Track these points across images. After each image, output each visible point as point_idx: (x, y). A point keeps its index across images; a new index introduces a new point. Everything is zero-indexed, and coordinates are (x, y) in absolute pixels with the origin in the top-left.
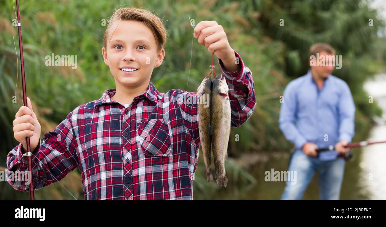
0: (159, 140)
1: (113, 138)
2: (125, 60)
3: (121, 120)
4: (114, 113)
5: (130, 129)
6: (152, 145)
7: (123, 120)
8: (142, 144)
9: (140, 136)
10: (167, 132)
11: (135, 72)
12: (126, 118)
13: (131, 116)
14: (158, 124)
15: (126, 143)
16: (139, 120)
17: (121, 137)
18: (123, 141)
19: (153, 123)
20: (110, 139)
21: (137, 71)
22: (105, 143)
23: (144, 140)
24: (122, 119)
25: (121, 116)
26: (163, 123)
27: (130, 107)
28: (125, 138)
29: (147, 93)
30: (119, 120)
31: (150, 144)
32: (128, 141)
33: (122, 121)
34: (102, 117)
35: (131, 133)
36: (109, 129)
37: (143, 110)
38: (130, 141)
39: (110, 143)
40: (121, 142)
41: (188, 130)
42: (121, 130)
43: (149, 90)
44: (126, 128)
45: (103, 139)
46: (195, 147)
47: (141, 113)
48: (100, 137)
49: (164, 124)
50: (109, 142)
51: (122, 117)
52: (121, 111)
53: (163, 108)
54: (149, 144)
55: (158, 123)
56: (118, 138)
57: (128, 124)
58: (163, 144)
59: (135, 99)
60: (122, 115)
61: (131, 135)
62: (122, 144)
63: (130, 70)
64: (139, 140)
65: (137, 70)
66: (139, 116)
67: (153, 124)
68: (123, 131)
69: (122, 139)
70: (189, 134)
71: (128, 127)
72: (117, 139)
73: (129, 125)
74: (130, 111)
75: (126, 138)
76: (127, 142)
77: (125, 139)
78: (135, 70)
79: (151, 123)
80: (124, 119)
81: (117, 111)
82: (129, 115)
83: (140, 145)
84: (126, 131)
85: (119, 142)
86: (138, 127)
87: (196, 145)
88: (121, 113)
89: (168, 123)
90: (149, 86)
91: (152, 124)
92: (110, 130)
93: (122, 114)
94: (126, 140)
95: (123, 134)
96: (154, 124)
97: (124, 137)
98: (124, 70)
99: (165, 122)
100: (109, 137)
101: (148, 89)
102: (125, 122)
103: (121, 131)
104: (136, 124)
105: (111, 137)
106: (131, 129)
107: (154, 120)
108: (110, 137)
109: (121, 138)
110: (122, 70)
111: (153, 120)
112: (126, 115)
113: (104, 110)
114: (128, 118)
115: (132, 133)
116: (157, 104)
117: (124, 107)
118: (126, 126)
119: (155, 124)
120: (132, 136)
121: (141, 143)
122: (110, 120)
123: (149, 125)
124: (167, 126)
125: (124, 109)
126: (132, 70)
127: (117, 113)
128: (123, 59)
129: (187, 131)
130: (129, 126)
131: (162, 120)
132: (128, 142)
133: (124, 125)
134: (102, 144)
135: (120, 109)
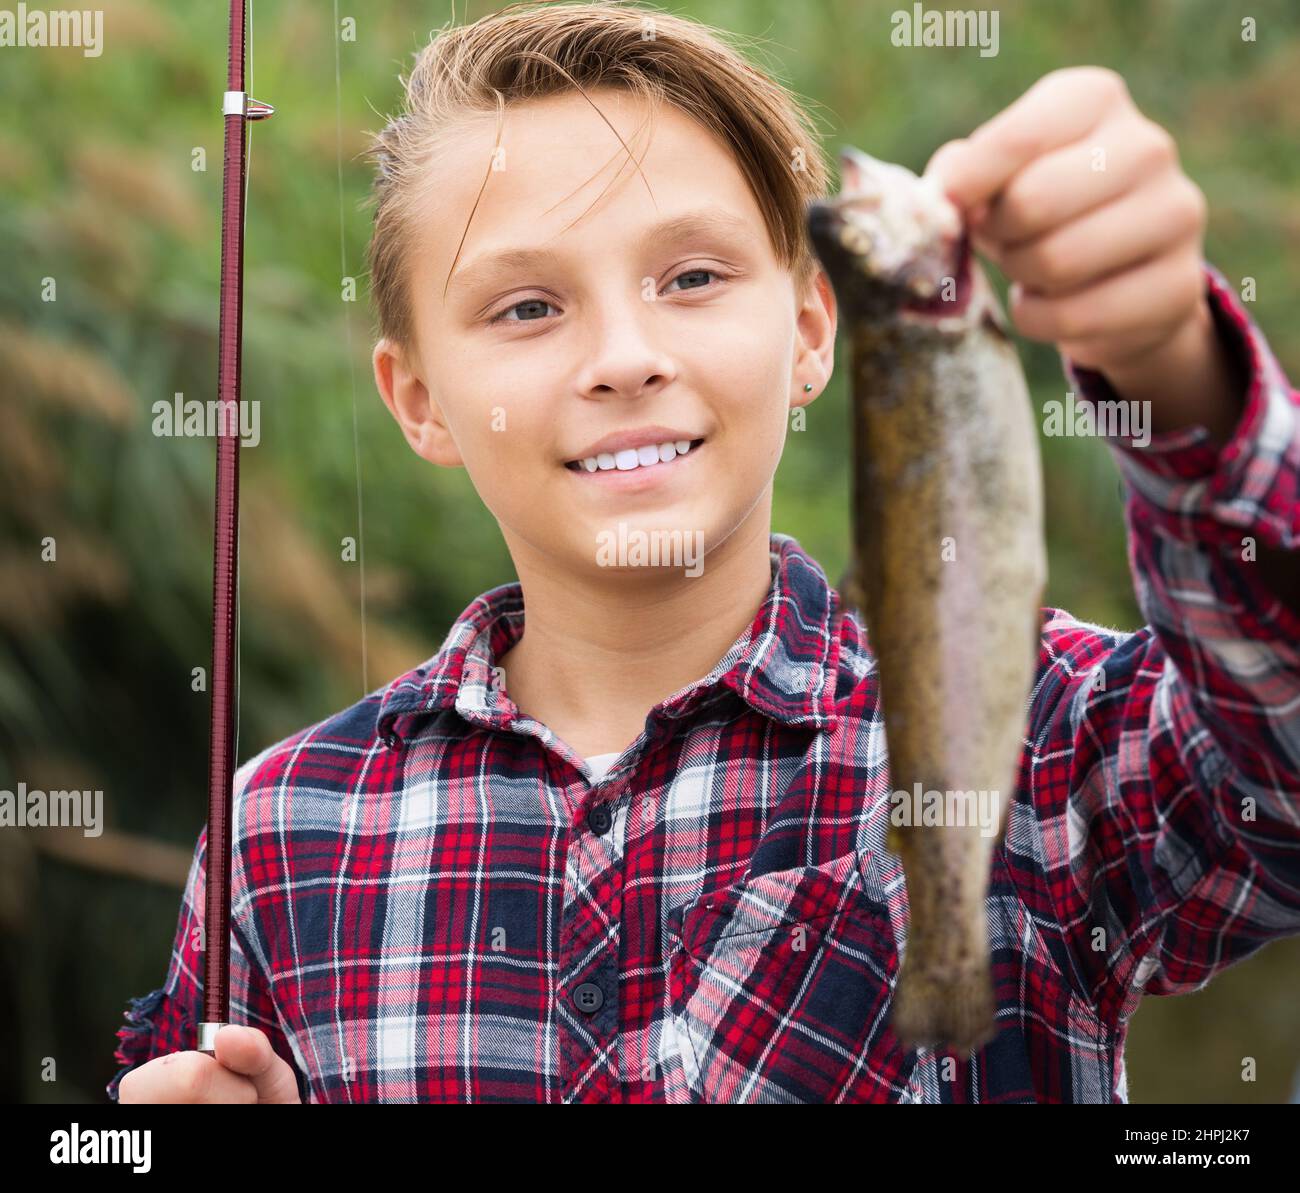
0: (818, 1038)
1: (494, 1024)
2: (603, 388)
3: (551, 880)
4: (503, 819)
5: (621, 959)
6: (772, 1086)
7: (567, 885)
8: (700, 1082)
9: (680, 1019)
10: (880, 965)
11: (685, 462)
12: (590, 868)
13: (627, 847)
14: (811, 906)
15: (587, 1076)
16: (685, 882)
17: (553, 1021)
18: (565, 1053)
19: (770, 903)
20: (467, 1028)
21: (701, 450)
22: (433, 1057)
23: (707, 1044)
24: (560, 872)
25: (553, 848)
26: (852, 891)
27: (624, 778)
28: (578, 1029)
29: (755, 663)
30: (541, 879)
31: (754, 1076)
32: (603, 1057)
33: (559, 889)
34: (417, 834)
35: (623, 984)
36: (466, 952)
37: (714, 793)
38: (614, 1057)
39: (467, 1064)
40: (548, 1061)
41: (1039, 926)
42: (555, 961)
43: (770, 635)
44: (588, 946)
45: (420, 1025)
46: (1099, 1053)
47: (702, 819)
48: (398, 1012)
49: (859, 899)
50: (461, 1057)
51: (562, 856)
52: (559, 807)
53: (864, 771)
54: (747, 1079)
55: (811, 903)
56: (529, 1030)
57: (604, 917)
58: (854, 1065)
59: (657, 719)
60: (565, 836)
61: (622, 1002)
62: (557, 1073)
63: (649, 456)
64: (677, 1045)
65: (696, 443)
66: (688, 849)
67: (773, 909)
68: (564, 972)
69: (553, 1033)
70: (1043, 956)
71: (605, 942)
72: (522, 1036)
73: (613, 924)
74: (624, 810)
75: (585, 1034)
76: (594, 1067)
77: (578, 1039)
78: (684, 448)
79: (756, 907)
80: (576, 877)
81: (527, 802)
82: (616, 837)
83: (686, 1086)
84: (587, 978)
85: (538, 1059)
86: (671, 945)
87: (1104, 1032)
88: (558, 824)
89: (891, 887)
90: (770, 592)
91: (766, 914)
92: (471, 957)
93: (562, 831)
94: (589, 1050)
95: (566, 997)
96: (781, 914)
97: (572, 1021)
98: (606, 463)
99: (870, 883)
100: (462, 1011)
101: (760, 626)
102: (581, 901)
103: (550, 966)
104: (664, 915)
105: (478, 1017)
106: (622, 955)
107: (780, 881)
108: (468, 1017)
109: (548, 1026)
110: (590, 465)
111: (766, 881)
112: (593, 845)
113: (435, 783)
114: (605, 865)
115: (634, 991)
116: (819, 745)
117: (579, 776)
118: (585, 935)
119: (788, 912)
120: (632, 1010)
121: (691, 1069)
122: (479, 875)
123: (740, 928)
124: (882, 911)
125: (577, 792)
126: (668, 452)
127: (523, 822)
128: (586, 381)
129: (1027, 936)
130: (612, 932)
131: (840, 868)
132: (604, 1066)
133: (578, 925)
134: (413, 1065)
135: (553, 784)
